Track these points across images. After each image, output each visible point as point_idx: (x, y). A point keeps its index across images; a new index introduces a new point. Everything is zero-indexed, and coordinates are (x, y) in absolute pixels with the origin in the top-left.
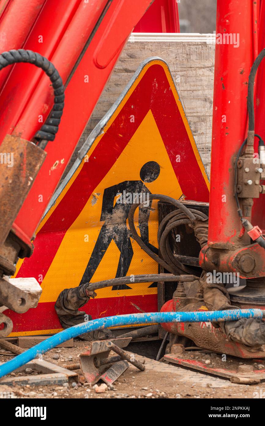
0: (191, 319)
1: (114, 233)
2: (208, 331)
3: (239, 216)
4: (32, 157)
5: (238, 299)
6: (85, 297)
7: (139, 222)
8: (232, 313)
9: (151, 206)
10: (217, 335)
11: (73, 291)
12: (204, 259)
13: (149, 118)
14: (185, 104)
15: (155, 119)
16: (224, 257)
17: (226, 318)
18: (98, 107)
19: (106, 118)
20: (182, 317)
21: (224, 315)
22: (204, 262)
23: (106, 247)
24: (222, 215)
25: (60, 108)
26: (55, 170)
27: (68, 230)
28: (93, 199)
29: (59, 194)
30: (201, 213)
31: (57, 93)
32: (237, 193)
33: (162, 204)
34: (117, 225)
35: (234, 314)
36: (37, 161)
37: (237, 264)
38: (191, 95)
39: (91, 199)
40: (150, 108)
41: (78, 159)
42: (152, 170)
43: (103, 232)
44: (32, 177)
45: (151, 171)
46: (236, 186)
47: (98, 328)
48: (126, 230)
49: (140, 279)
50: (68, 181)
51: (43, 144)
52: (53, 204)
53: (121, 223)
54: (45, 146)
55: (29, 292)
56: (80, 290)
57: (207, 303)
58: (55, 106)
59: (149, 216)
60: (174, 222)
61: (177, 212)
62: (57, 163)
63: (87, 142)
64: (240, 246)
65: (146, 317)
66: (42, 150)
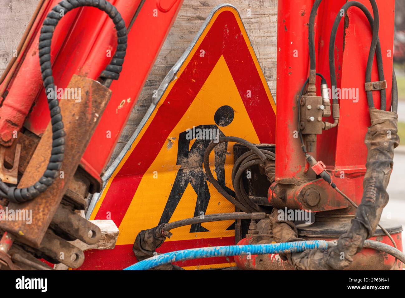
0: (259, 251)
1: (191, 176)
2: (278, 264)
3: (303, 152)
4: (97, 95)
5: (306, 233)
6: (161, 237)
7: (215, 166)
8: (298, 245)
9: (226, 150)
10: (286, 267)
11: (149, 231)
12: (273, 195)
13: (221, 63)
14: (259, 50)
15: (228, 64)
16: (290, 192)
17: (292, 249)
18: (172, 54)
19: (179, 63)
20: (250, 249)
21: (290, 246)
22: (273, 199)
23: (182, 190)
24: (287, 151)
25: (123, 48)
26: (122, 109)
27: (145, 174)
28: (169, 143)
29: (134, 138)
30: (272, 154)
31: (120, 34)
32: (301, 130)
33: (237, 147)
34: (193, 169)
35: (299, 245)
36: (102, 99)
37: (302, 198)
38: (265, 41)
39: (166, 143)
40: (222, 54)
41: (152, 104)
42: (226, 114)
43: (180, 175)
44: (98, 114)
45: (225, 116)
46: (299, 123)
47: (169, 262)
48: (202, 174)
49: (213, 217)
50: (144, 126)
51: (108, 83)
52: (129, 148)
53: (197, 167)
54: (110, 85)
55: (106, 233)
56: (155, 230)
57: (276, 237)
58: (119, 47)
59: (225, 160)
60: (247, 163)
61: (249, 153)
62: (123, 102)
63: (161, 88)
64: (305, 181)
65: (215, 250)
66: (107, 88)
